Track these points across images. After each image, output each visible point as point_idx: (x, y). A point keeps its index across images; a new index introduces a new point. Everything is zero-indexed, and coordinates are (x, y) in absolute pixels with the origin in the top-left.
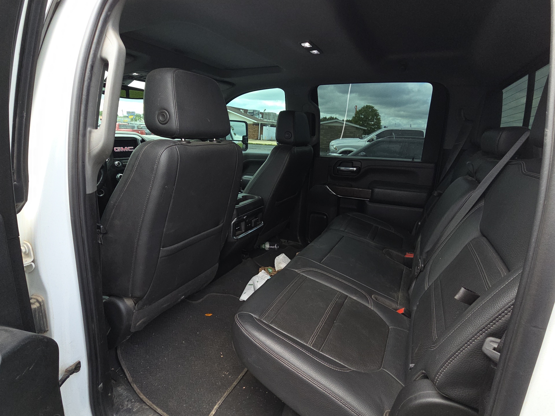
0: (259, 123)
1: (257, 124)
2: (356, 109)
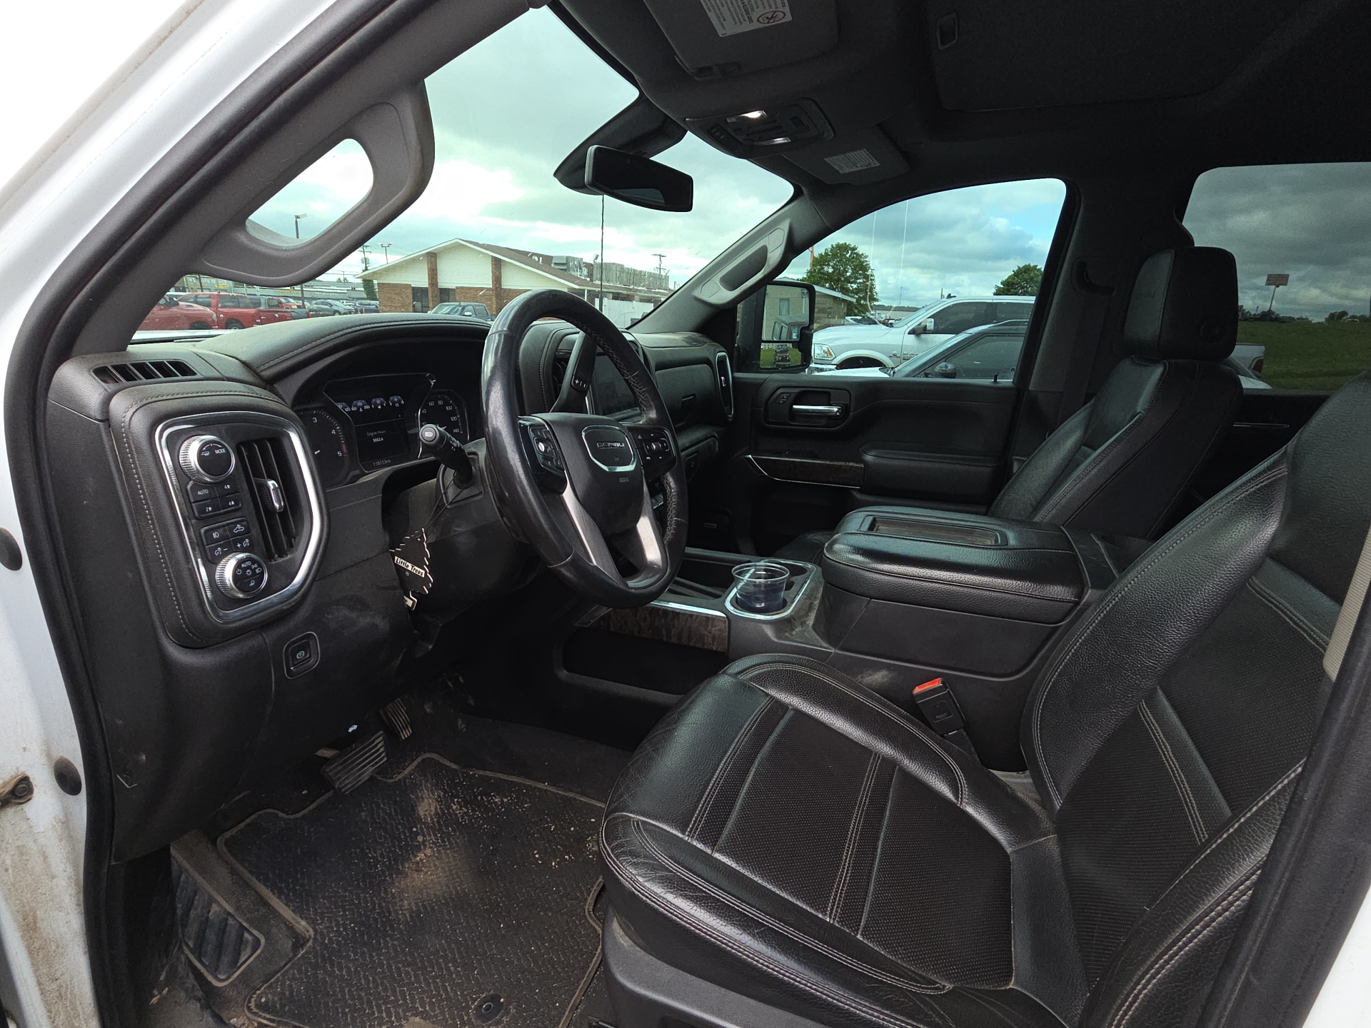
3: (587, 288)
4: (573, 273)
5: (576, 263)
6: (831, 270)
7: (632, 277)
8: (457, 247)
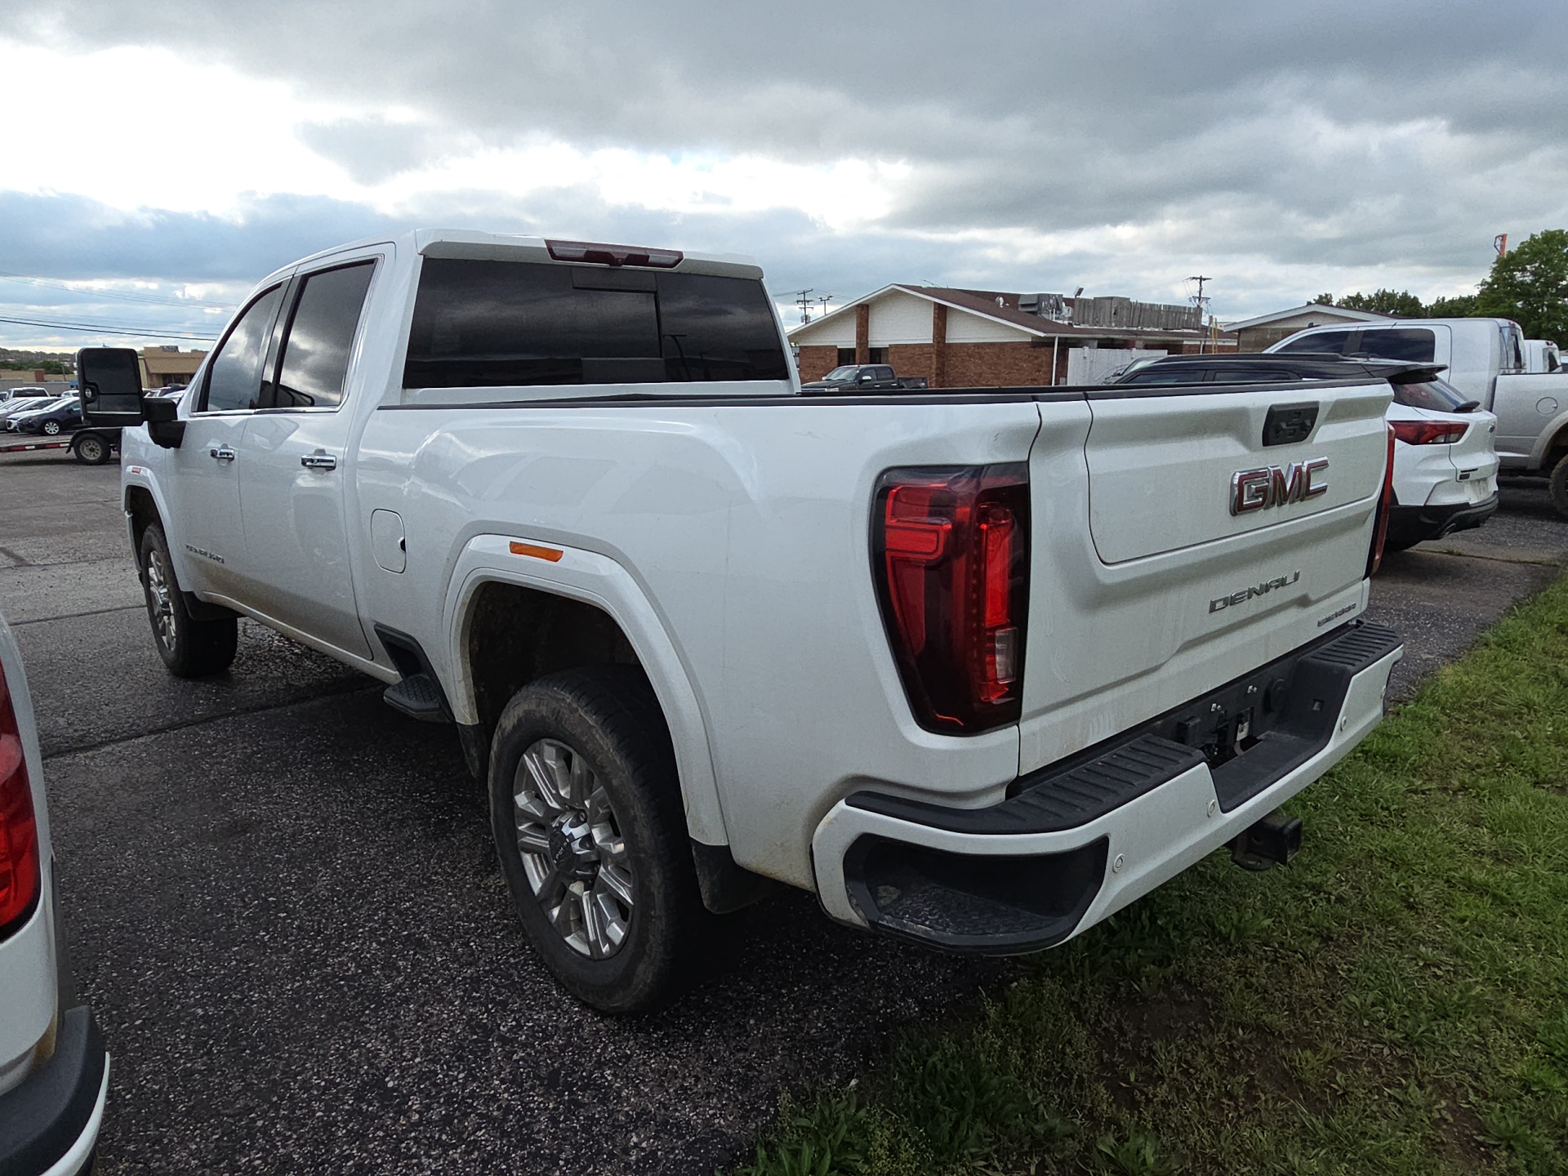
0: (1054, 338)
1: (1048, 343)
2: (1503, 247)
3: (1057, 335)
4: (1046, 316)
5: (1051, 301)
6: (1528, 279)
7: (1137, 314)
8: (893, 296)
